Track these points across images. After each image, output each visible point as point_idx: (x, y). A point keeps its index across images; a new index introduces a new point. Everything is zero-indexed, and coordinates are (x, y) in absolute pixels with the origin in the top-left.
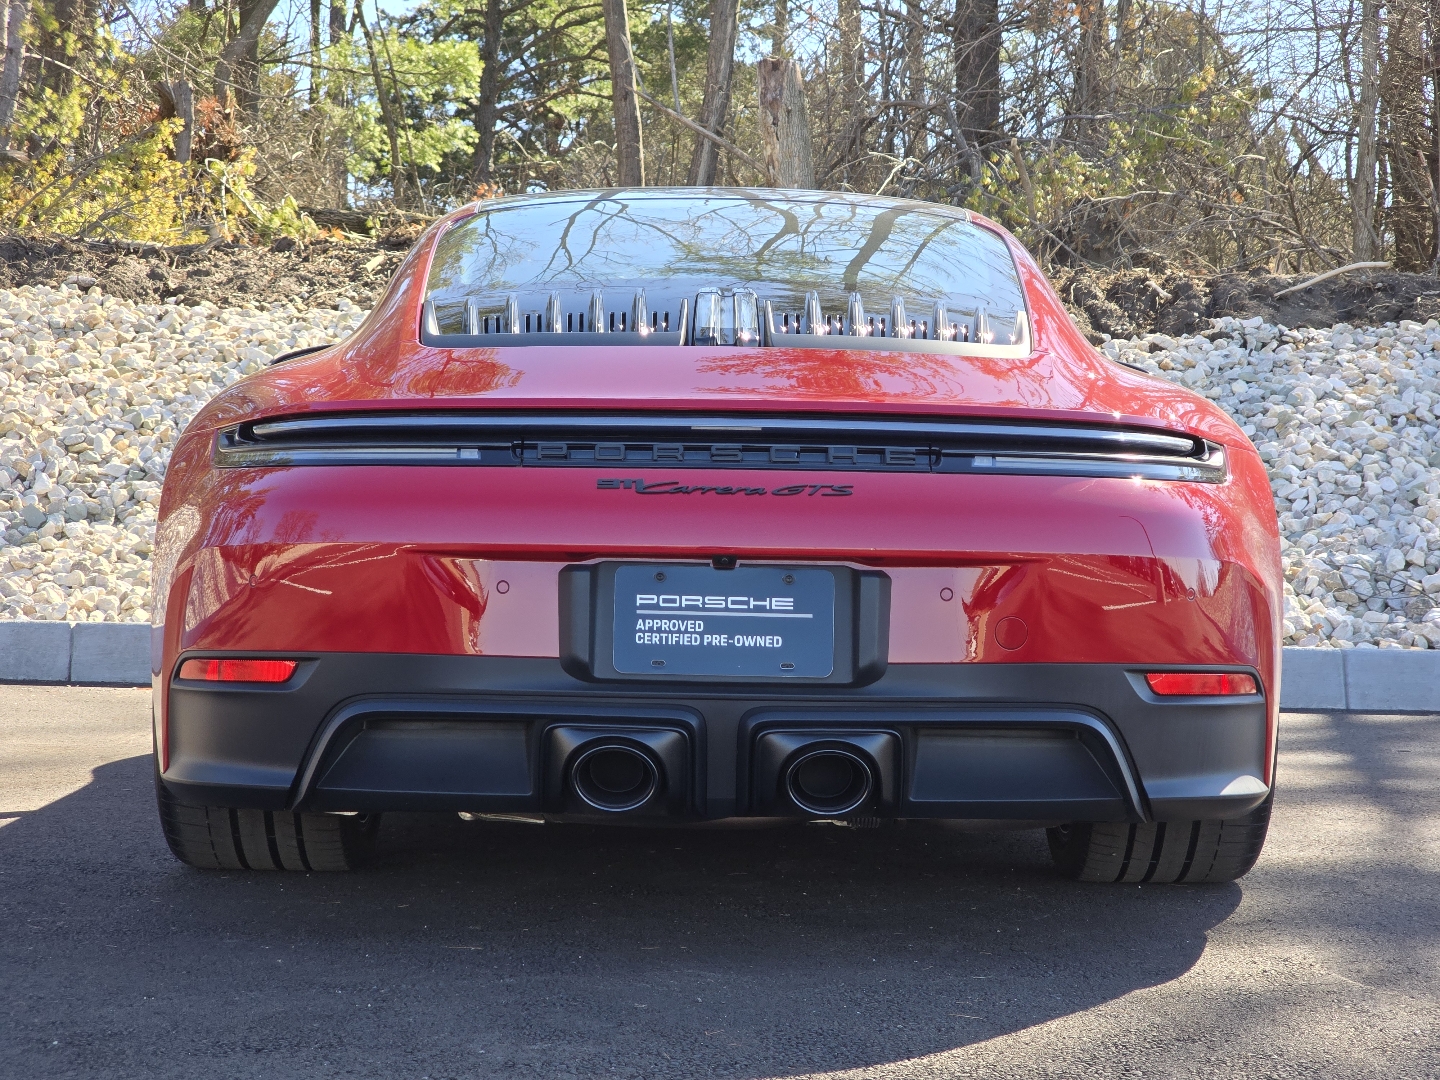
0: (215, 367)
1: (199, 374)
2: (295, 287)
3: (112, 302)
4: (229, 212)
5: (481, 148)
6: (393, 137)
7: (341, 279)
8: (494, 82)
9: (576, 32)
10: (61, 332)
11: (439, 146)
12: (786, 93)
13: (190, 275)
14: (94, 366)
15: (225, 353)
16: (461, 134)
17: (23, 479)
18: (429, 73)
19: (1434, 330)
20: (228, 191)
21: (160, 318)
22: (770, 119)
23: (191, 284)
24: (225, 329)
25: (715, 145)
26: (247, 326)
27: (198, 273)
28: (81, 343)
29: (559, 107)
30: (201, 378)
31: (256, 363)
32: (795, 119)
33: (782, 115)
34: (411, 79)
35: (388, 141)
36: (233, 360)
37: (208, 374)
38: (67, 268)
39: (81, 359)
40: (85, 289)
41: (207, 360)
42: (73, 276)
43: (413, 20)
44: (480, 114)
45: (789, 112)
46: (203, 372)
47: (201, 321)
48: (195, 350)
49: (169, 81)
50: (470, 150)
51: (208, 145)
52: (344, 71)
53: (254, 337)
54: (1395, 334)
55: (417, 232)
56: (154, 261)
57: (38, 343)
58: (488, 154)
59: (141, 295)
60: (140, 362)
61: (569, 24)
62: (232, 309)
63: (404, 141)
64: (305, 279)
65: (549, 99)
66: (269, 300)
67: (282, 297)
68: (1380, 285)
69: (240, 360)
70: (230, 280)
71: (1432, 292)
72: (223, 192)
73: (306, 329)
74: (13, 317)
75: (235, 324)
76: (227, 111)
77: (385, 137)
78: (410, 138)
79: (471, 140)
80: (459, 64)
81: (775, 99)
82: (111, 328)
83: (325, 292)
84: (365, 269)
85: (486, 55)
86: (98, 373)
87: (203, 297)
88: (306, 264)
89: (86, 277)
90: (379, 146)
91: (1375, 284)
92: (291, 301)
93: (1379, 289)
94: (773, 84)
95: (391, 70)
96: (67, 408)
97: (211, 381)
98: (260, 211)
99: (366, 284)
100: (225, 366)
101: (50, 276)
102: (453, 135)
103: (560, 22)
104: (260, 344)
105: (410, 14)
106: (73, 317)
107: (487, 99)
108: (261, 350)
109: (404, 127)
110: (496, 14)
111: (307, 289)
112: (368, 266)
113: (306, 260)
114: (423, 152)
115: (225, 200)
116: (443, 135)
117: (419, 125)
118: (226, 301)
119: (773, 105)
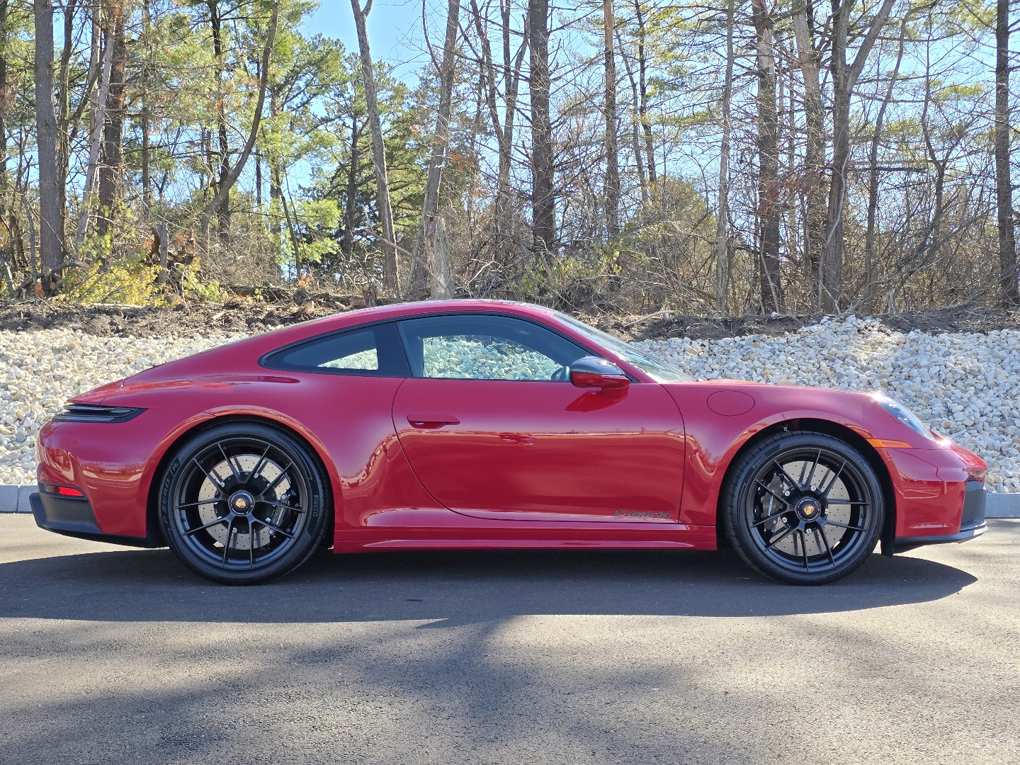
0: (122, 367)
1: (115, 370)
2: (178, 329)
3: (86, 337)
4: (186, 288)
6: (297, 247)
7: (200, 324)
10: (57, 351)
11: (320, 251)
12: (437, 232)
13: (130, 323)
14: (67, 367)
15: (130, 360)
16: (330, 245)
17: (20, 420)
18: (315, 216)
19: (687, 342)
20: (185, 278)
21: (107, 344)
23: (128, 327)
24: (134, 348)
26: (143, 347)
27: (134, 322)
28: (65, 357)
32: (441, 244)
34: (305, 219)
35: (294, 249)
37: (119, 370)
38: (70, 321)
39: (62, 364)
40: (76, 330)
41: (121, 364)
42: (71, 325)
44: (346, 234)
45: (438, 240)
46: (117, 369)
47: (125, 344)
48: (117, 359)
49: (156, 227)
50: (335, 252)
52: (272, 216)
53: (145, 352)
56: (115, 316)
57: (44, 357)
59: (104, 333)
60: (89, 364)
62: (142, 339)
63: (302, 248)
64: (183, 324)
66: (162, 334)
67: (169, 333)
68: (676, 320)
69: (136, 364)
70: (147, 325)
71: (698, 324)
72: (182, 279)
73: (171, 348)
74: (36, 345)
75: (139, 346)
76: (192, 239)
77: (293, 247)
78: (305, 247)
79: (335, 248)
80: (328, 212)
81: (432, 234)
82: (81, 349)
83: (190, 330)
84: (213, 319)
86: (68, 370)
87: (131, 333)
89: (78, 324)
90: (290, 251)
92: (172, 335)
94: (431, 227)
95: (295, 215)
96: (49, 387)
98: (201, 288)
99: (211, 326)
100: (128, 366)
101: (61, 324)
102: (326, 246)
105: (312, 187)
106: (64, 344)
107: (348, 227)
109: (302, 243)
110: (353, 187)
111: (183, 328)
112: (215, 317)
113: (188, 315)
114: (312, 253)
115: (183, 283)
116: (321, 246)
117: (310, 241)
118: (141, 335)
119: (431, 237)
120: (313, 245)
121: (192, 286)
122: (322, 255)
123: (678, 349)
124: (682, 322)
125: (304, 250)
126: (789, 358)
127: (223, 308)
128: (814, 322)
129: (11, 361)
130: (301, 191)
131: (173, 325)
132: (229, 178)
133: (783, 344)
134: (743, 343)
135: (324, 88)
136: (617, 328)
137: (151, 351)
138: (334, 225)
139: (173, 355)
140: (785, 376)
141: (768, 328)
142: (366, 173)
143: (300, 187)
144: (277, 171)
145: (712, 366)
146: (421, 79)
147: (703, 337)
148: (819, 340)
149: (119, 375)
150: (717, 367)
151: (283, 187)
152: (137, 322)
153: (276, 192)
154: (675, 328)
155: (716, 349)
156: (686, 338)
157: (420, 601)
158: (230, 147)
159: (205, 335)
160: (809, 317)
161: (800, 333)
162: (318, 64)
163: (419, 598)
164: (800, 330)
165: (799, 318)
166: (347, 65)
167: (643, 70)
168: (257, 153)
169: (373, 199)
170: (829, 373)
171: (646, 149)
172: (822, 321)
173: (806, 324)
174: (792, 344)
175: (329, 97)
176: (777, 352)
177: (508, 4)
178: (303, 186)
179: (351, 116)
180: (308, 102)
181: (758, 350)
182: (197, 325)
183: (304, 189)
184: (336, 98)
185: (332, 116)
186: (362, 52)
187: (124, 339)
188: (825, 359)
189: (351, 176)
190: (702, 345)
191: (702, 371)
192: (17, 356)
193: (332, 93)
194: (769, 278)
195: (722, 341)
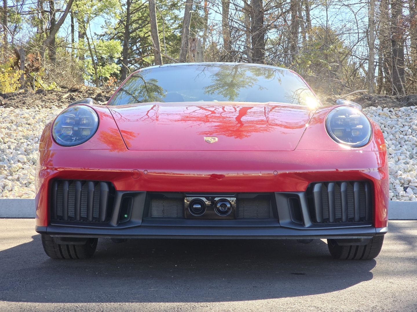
0: (9, 125)
1: (3, 127)
2: (41, 103)
4: (36, 86)
5: (122, 71)
6: (96, 69)
7: (55, 101)
8: (126, 53)
11: (109, 71)
12: (197, 47)
15: (13, 121)
16: (116, 68)
18: (106, 50)
19: (380, 109)
20: (35, 80)
22: (192, 55)
24: (14, 114)
26: (21, 113)
29: (146, 60)
30: (4, 128)
31: (22, 124)
32: (200, 55)
33: (196, 54)
34: (101, 52)
35: (94, 70)
36: (15, 123)
37: (6, 127)
41: (7, 123)
43: (104, 35)
45: (198, 53)
46: (5, 126)
47: (8, 112)
48: (4, 120)
49: (17, 48)
50: (119, 72)
51: (32, 68)
52: (81, 49)
53: (22, 116)
54: (368, 110)
55: (80, 87)
62: (19, 109)
63: (99, 70)
64: (44, 101)
65: (143, 57)
66: (31, 106)
67: (35, 105)
68: (366, 97)
69: (17, 123)
70: (20, 101)
71: (381, 99)
72: (34, 81)
75: (18, 113)
76: (38, 58)
77: (93, 68)
78: (101, 69)
79: (118, 69)
80: (115, 47)
81: (194, 49)
83: (49, 104)
84: (63, 98)
85: (125, 45)
87: (11, 106)
88: (45, 97)
90: (92, 71)
91: (365, 97)
92: (38, 107)
93: (366, 99)
94: (193, 45)
95: (95, 49)
97: (7, 129)
99: (62, 102)
100: (12, 124)
102: (113, 68)
103: (146, 35)
104: (24, 118)
105: (103, 34)
107: (125, 58)
108: (24, 120)
109: (99, 66)
110: (127, 33)
111: (44, 103)
112: (64, 97)
113: (46, 95)
114: (105, 72)
115: (35, 83)
116: (111, 68)
117: (103, 65)
118: (17, 107)
119: (193, 51)
120: (105, 68)
121: (39, 85)
122: (111, 74)
123: (374, 114)
124: (370, 98)
125: (100, 71)
127: (68, 92)
130: (96, 36)
131: (37, 101)
132: (54, 27)
136: (330, 102)
137: (27, 115)
138: (117, 55)
139: (41, 117)
142: (134, 26)
143: (95, 34)
144: (83, 23)
145: (403, 123)
147: (389, 107)
149: (7, 130)
150: (406, 124)
151: (88, 32)
152: (14, 99)
153: (82, 35)
155: (400, 114)
156: (379, 107)
157: (303, 274)
158: (56, 7)
159: (59, 107)
163: (302, 272)
168: (71, 12)
169: (138, 42)
178: (97, 33)
182: (53, 101)
183: (98, 35)
187: (8, 109)
189: (126, 27)
190: (390, 111)
191: (397, 126)
194: (400, 79)
195: (403, 109)
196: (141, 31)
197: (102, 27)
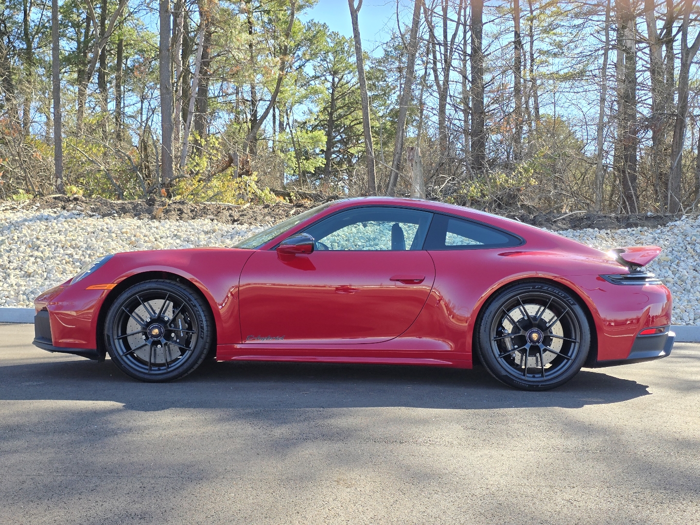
2: (270, 219)
3: (219, 224)
4: (249, 192)
5: (327, 165)
6: (299, 163)
7: (283, 217)
8: (330, 143)
9: (357, 126)
10: (207, 233)
11: (314, 165)
12: (415, 157)
13: (241, 216)
16: (321, 161)
20: (249, 185)
21: (233, 229)
22: (411, 165)
23: (241, 218)
25: (397, 174)
27: (243, 215)
28: (212, 237)
29: (352, 151)
32: (418, 165)
33: (414, 163)
35: (297, 164)
38: (207, 214)
39: (212, 241)
40: (212, 220)
42: (208, 217)
44: (327, 153)
45: (416, 162)
47: (244, 229)
49: (231, 152)
50: (324, 166)
51: (243, 171)
52: (284, 142)
56: (230, 211)
57: (200, 236)
58: (329, 166)
59: (227, 222)
61: (355, 124)
62: (253, 226)
63: (302, 164)
64: (273, 217)
65: (349, 148)
71: (600, 219)
72: (247, 186)
74: (193, 229)
77: (296, 162)
78: (304, 163)
79: (323, 163)
80: (319, 138)
82: (220, 232)
84: (290, 214)
85: (328, 134)
87: (244, 222)
88: (273, 212)
89: (212, 217)
90: (295, 165)
94: (411, 154)
95: (298, 141)
98: (259, 192)
101: (202, 216)
102: (318, 161)
103: (352, 124)
106: (209, 229)
107: (328, 149)
109: (302, 159)
110: (332, 121)
111: (273, 219)
114: (308, 167)
115: (248, 188)
116: (315, 162)
117: (307, 159)
119: (411, 160)
120: (309, 161)
121: (252, 190)
122: (315, 168)
123: (591, 236)
124: (589, 218)
125: (304, 165)
126: (666, 243)
128: (677, 219)
129: (182, 239)
133: (659, 233)
134: (634, 232)
135: (314, 56)
136: (548, 221)
140: (664, 254)
141: (646, 223)
143: (297, 122)
146: (386, 51)
147: (606, 229)
148: (682, 231)
154: (585, 222)
155: (616, 236)
156: (596, 229)
160: (673, 216)
161: (668, 226)
162: (311, 41)
164: (668, 224)
165: (666, 216)
166: (329, 40)
167: (532, 42)
170: (693, 253)
171: (534, 96)
172: (682, 219)
173: (672, 221)
174: (665, 233)
175: (317, 61)
176: (658, 239)
177: (447, 3)
179: (331, 74)
180: (303, 65)
181: (645, 237)
183: (299, 123)
184: (322, 62)
185: (318, 74)
186: (355, 36)
188: (689, 244)
189: (331, 114)
190: (607, 234)
192: (185, 236)
193: (319, 59)
194: (631, 187)
195: (619, 231)
196: (346, 119)
197: (304, 113)
